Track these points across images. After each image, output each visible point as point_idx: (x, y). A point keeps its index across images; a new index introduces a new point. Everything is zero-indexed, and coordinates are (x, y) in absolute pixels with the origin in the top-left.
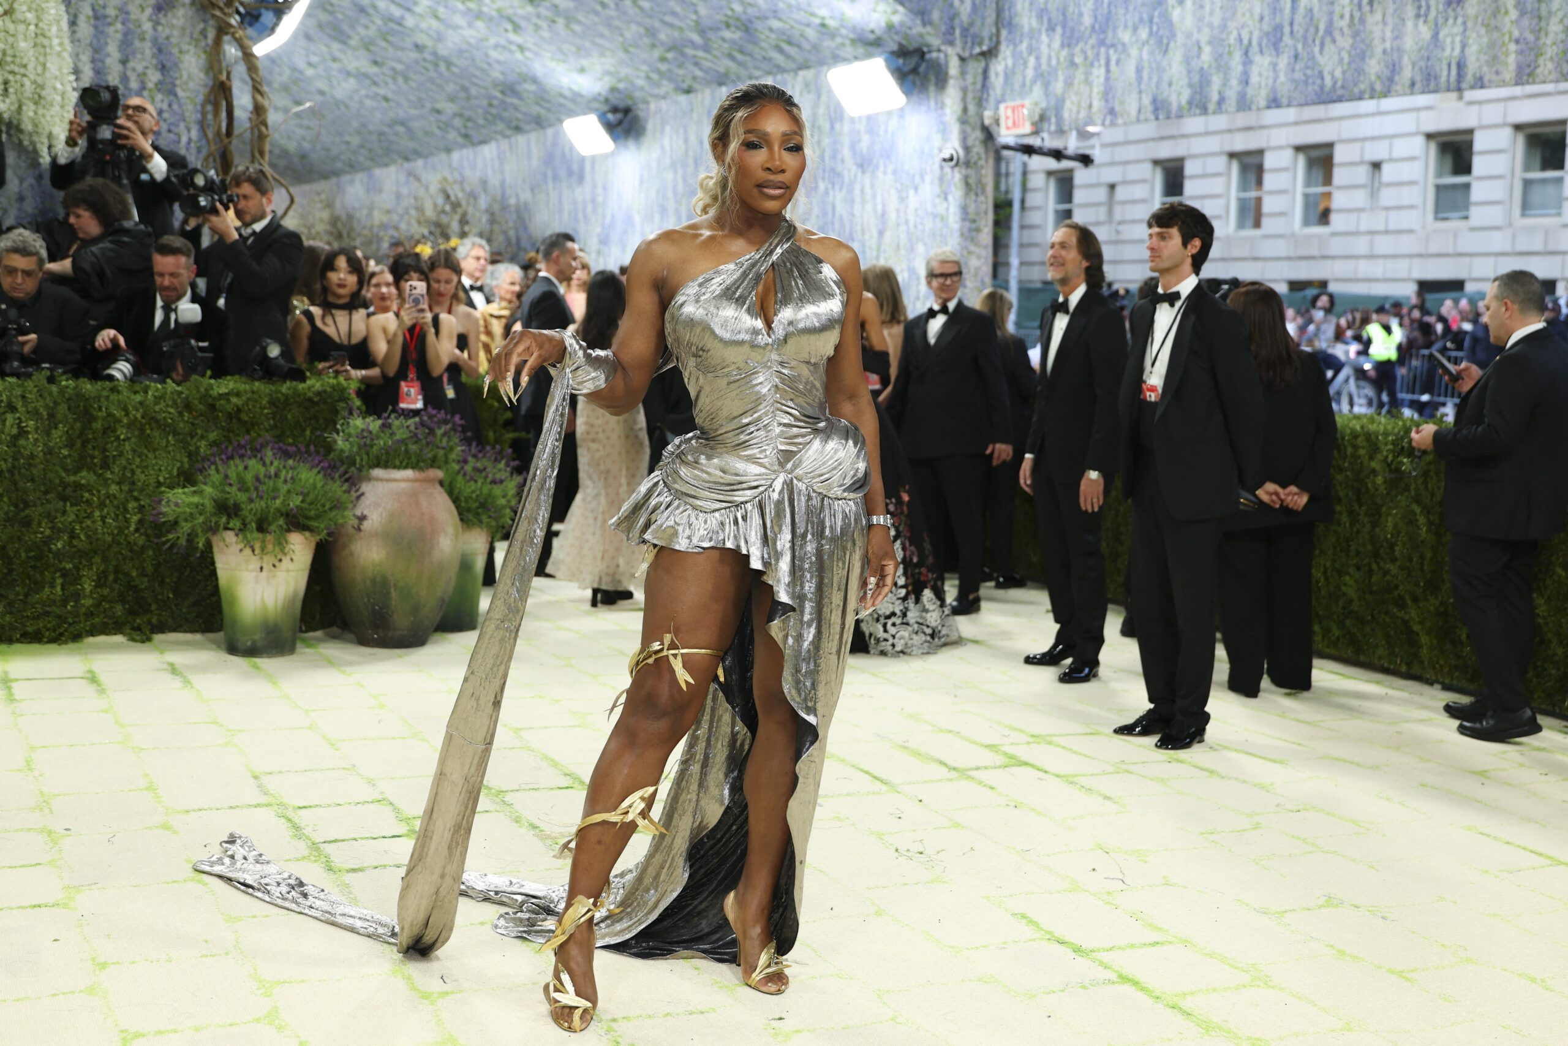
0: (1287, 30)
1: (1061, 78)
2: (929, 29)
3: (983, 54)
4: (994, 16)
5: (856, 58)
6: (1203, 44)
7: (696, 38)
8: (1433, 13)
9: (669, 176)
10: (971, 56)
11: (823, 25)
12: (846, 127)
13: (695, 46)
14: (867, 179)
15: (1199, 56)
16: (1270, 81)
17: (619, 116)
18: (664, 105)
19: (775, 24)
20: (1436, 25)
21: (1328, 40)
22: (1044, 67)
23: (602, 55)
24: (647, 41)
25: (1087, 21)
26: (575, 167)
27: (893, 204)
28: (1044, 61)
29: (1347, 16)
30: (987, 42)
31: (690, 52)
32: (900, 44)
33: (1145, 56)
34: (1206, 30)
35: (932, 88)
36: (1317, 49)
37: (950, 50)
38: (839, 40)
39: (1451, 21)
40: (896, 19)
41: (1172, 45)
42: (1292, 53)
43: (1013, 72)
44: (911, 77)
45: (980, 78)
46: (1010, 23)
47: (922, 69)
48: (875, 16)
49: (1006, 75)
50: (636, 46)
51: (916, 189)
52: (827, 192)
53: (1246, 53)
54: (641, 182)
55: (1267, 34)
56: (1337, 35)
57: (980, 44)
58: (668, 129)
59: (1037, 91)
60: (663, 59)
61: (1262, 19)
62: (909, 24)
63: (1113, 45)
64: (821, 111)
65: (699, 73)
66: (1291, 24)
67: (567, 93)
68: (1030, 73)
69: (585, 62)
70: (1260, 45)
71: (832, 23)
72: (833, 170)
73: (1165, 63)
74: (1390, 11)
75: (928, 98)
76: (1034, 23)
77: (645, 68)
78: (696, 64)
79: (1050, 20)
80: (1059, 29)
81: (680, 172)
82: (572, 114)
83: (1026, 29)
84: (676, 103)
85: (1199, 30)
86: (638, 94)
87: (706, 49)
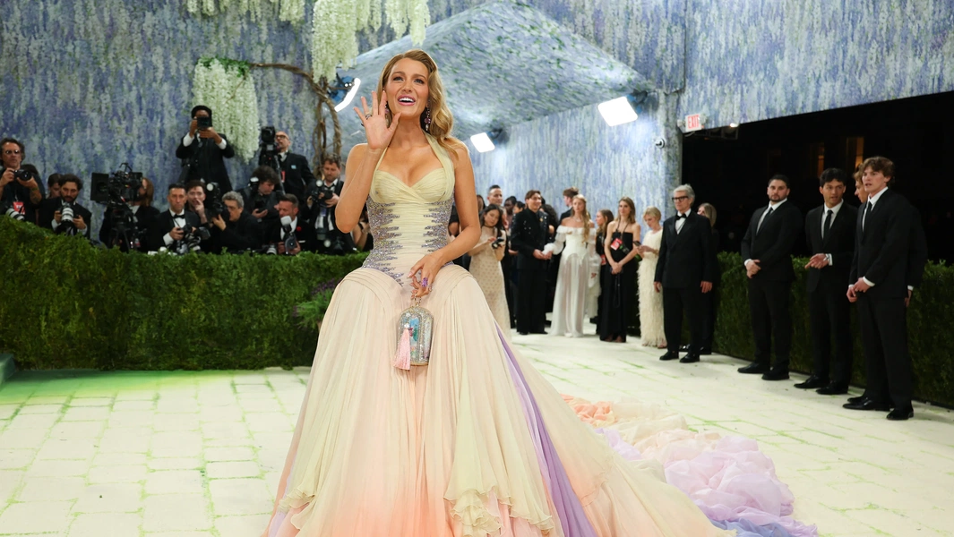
0: (840, 68)
1: (717, 101)
2: (649, 81)
3: (677, 92)
4: (683, 73)
5: (612, 98)
6: (793, 79)
7: (534, 93)
8: (924, 52)
9: (521, 160)
10: (671, 93)
11: (596, 83)
12: (607, 130)
13: (533, 98)
14: (617, 156)
15: (791, 85)
16: (831, 95)
17: (497, 133)
18: (518, 127)
19: (573, 84)
20: (926, 59)
21: (863, 72)
22: (709, 96)
23: (489, 104)
24: (510, 96)
25: (731, 71)
26: (476, 158)
27: (629, 167)
28: (709, 93)
29: (875, 58)
30: (679, 86)
31: (530, 100)
32: (635, 90)
33: (762, 87)
34: (796, 71)
35: (650, 110)
36: (857, 77)
37: (660, 91)
38: (604, 90)
39: (934, 56)
40: (633, 77)
41: (777, 80)
42: (843, 80)
43: (693, 99)
44: (640, 106)
45: (675, 104)
46: (691, 76)
47: (646, 101)
48: (622, 77)
49: (689, 101)
50: (505, 99)
51: (641, 160)
52: (597, 164)
53: (818, 82)
54: (507, 164)
55: (829, 71)
56: (869, 69)
57: (675, 87)
58: (520, 138)
59: (705, 108)
60: (518, 105)
61: (826, 63)
62: (639, 79)
63: (745, 83)
64: (595, 125)
65: (535, 111)
66: (843, 65)
67: (472, 124)
68: (701, 99)
69: (481, 108)
70: (825, 77)
71: (600, 82)
72: (600, 153)
73: (773, 90)
74: (899, 54)
75: (648, 115)
76: (703, 75)
77: (509, 109)
78: (534, 106)
79: (712, 72)
80: (716, 77)
81: (526, 157)
82: (474, 133)
83: (699, 78)
84: (524, 125)
85: (792, 72)
86: (506, 122)
87: (539, 99)
